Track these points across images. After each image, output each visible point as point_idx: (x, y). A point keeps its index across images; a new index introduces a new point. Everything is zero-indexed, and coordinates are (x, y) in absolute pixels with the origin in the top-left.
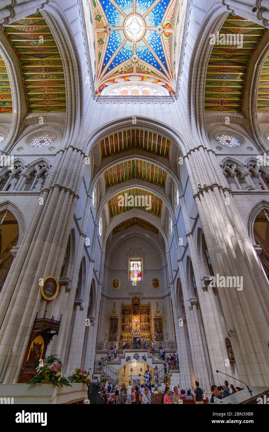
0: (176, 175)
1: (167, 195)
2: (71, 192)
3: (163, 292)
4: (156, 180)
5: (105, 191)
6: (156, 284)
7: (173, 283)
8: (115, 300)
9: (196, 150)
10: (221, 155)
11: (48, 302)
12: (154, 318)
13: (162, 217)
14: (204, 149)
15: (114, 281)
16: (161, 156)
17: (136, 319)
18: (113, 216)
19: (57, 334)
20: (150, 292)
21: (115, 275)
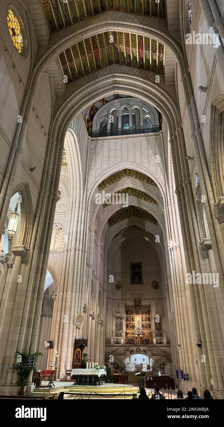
3: (162, 294)
6: (156, 286)
8: (119, 301)
12: (154, 317)
15: (117, 283)
17: (138, 318)
18: (112, 225)
19: (86, 346)
20: (150, 293)
21: (117, 278)
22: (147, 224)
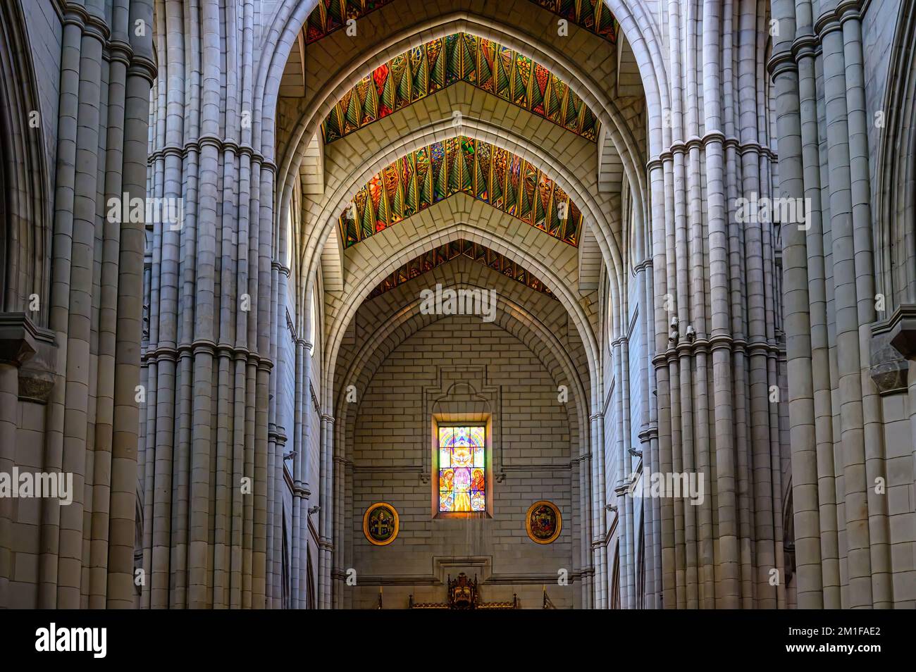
1: (603, 187)
3: (571, 559)
4: (559, 105)
5: (320, 170)
7: (606, 542)
8: (381, 589)
13: (582, 244)
14: (726, 143)
15: (372, 514)
18: (355, 241)
20: (519, 555)
21: (375, 490)
22: (528, 241)
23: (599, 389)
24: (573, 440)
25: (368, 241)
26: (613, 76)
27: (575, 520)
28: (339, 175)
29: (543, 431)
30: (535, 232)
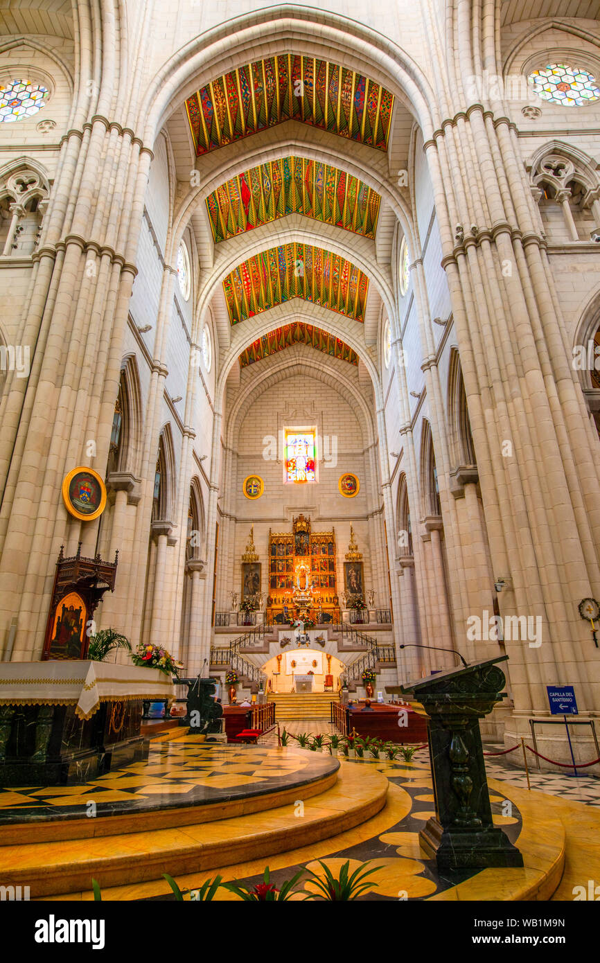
0: (403, 199)
1: (380, 261)
2: (114, 258)
3: (366, 506)
4: (352, 218)
6: (351, 485)
7: (390, 484)
8: (253, 525)
9: (460, 121)
10: (533, 134)
11: (85, 525)
12: (345, 560)
13: (366, 320)
14: (485, 115)
15: (248, 481)
16: (365, 143)
17: (302, 564)
18: (238, 321)
19: (111, 588)
20: (335, 504)
21: (250, 468)
22: (335, 320)
23: (380, 395)
24: (365, 438)
25: (245, 322)
26: (386, 167)
27: (368, 483)
28: (222, 259)
29: (347, 435)
30: (339, 316)
